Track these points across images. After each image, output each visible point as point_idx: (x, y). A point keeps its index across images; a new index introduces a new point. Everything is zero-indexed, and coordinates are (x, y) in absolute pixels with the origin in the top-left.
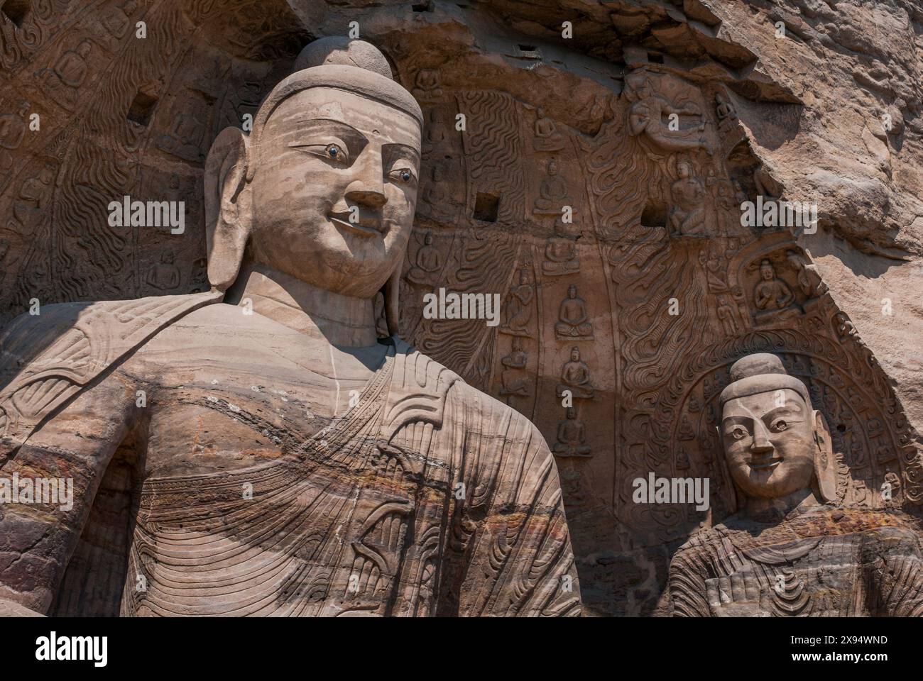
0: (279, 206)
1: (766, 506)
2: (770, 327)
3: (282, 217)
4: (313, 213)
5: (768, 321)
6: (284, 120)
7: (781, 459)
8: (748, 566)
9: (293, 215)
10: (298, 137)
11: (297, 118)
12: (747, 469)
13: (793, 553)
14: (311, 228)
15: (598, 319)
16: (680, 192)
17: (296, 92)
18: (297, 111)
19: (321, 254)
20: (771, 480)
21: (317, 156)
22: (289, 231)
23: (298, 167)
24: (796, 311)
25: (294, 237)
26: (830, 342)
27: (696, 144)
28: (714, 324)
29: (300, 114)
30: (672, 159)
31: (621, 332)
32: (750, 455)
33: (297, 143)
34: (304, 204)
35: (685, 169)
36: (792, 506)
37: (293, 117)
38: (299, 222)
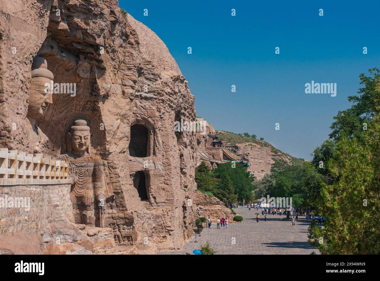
0: (32, 103)
1: (78, 153)
2: (84, 113)
3: (33, 105)
4: (40, 106)
6: (35, 82)
7: (85, 145)
8: (74, 166)
9: (36, 106)
10: (38, 88)
11: (38, 83)
12: (78, 146)
13: (83, 164)
14: (39, 109)
15: (52, 106)
16: (79, 85)
17: (38, 76)
18: (38, 82)
19: (38, 114)
20: (82, 149)
21: (43, 94)
22: (34, 108)
23: (38, 96)
24: (92, 112)
26: (96, 119)
27: (86, 77)
28: (74, 111)
30: (80, 79)
31: (55, 110)
32: (79, 143)
33: (38, 90)
34: (38, 104)
35: (82, 81)
36: (84, 154)
37: (37, 83)
38: (37, 107)
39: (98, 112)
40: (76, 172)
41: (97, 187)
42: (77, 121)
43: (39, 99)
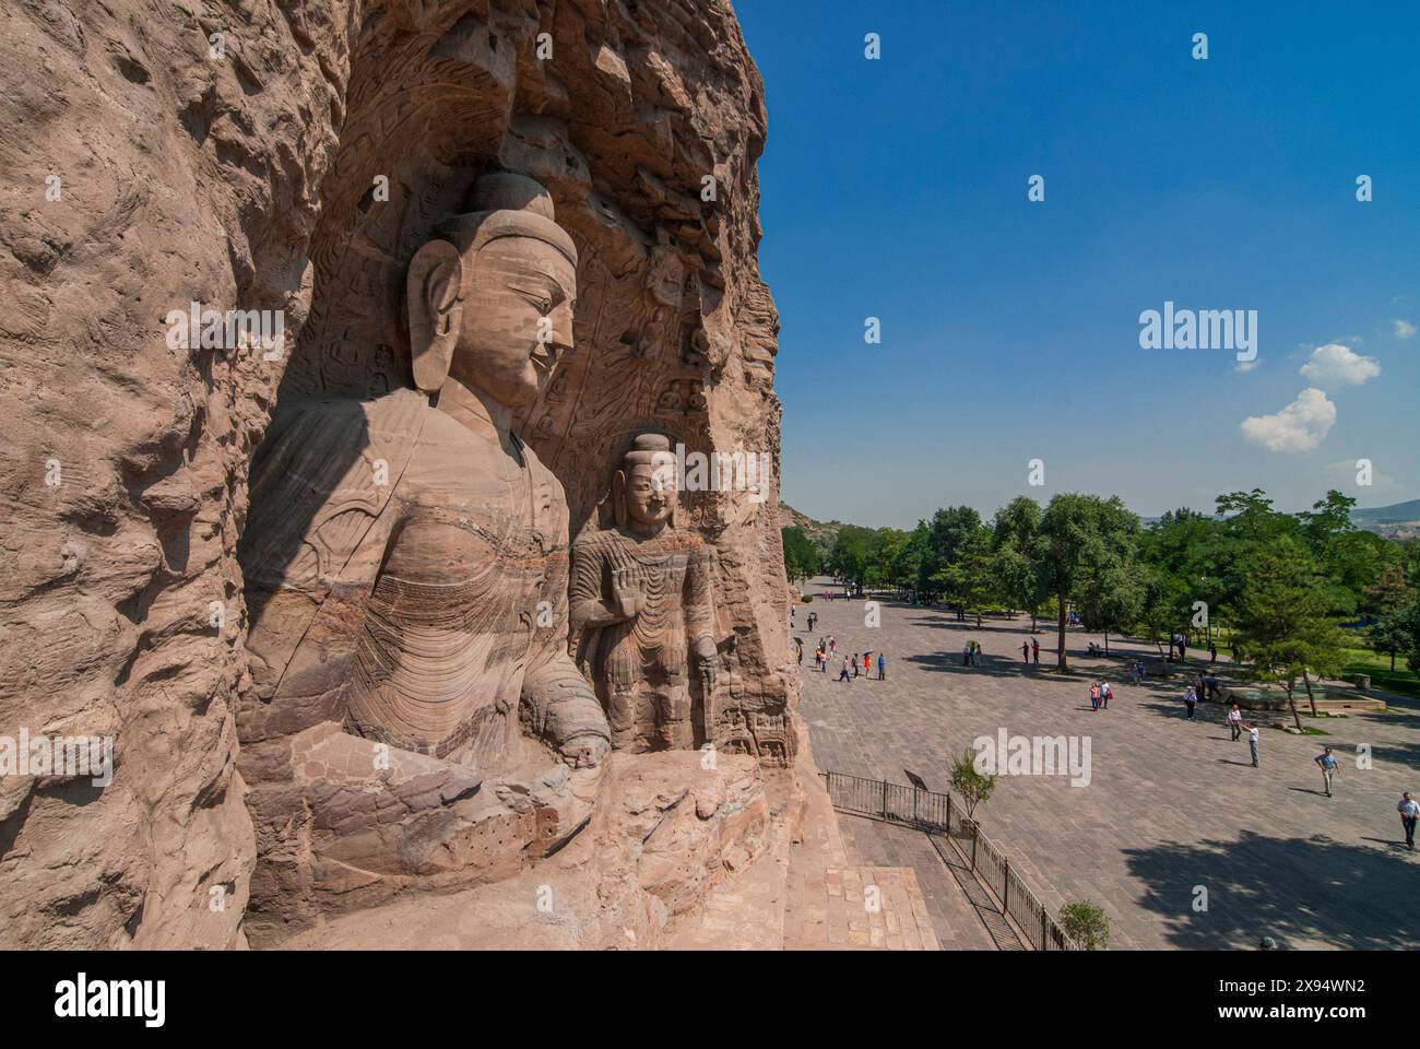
0: (494, 338)
1: (646, 528)
2: (662, 417)
3: (495, 348)
4: (524, 353)
5: (664, 413)
6: (504, 258)
7: (665, 506)
8: (634, 565)
9: (507, 350)
10: (518, 281)
11: (518, 262)
12: (645, 509)
13: (659, 559)
15: (571, 391)
16: (651, 329)
17: (516, 236)
19: (519, 384)
20: (657, 517)
21: (535, 306)
22: (500, 361)
23: (518, 310)
24: (682, 413)
25: (503, 368)
26: (693, 434)
27: (672, 304)
28: (633, 408)
29: (522, 260)
30: (656, 308)
31: (581, 402)
32: (649, 501)
33: (518, 287)
34: (519, 344)
35: (661, 316)
36: (660, 529)
37: (511, 259)
38: (512, 357)
39: (699, 413)
40: (642, 582)
41: (695, 617)
42: (641, 438)
43: (521, 324)
